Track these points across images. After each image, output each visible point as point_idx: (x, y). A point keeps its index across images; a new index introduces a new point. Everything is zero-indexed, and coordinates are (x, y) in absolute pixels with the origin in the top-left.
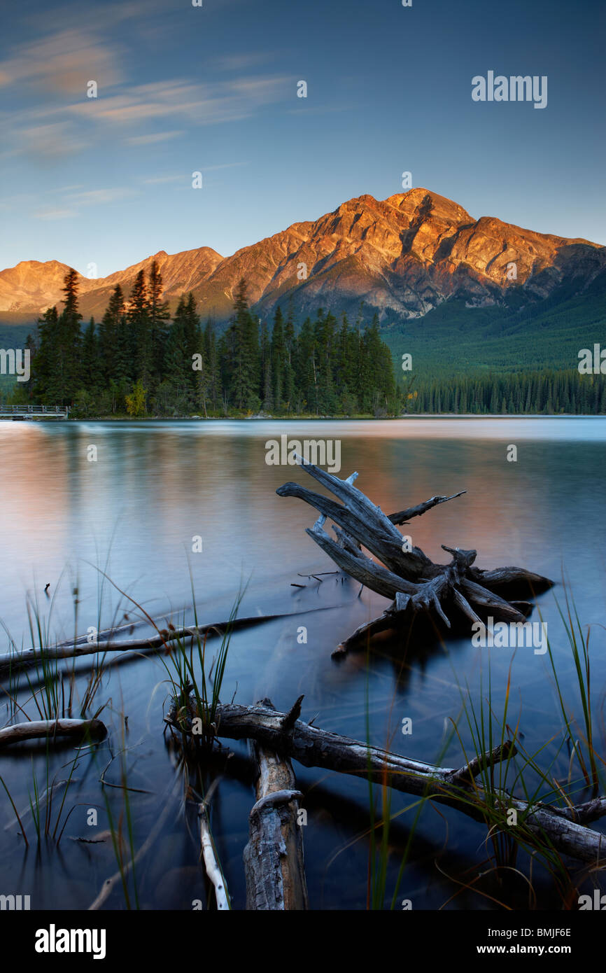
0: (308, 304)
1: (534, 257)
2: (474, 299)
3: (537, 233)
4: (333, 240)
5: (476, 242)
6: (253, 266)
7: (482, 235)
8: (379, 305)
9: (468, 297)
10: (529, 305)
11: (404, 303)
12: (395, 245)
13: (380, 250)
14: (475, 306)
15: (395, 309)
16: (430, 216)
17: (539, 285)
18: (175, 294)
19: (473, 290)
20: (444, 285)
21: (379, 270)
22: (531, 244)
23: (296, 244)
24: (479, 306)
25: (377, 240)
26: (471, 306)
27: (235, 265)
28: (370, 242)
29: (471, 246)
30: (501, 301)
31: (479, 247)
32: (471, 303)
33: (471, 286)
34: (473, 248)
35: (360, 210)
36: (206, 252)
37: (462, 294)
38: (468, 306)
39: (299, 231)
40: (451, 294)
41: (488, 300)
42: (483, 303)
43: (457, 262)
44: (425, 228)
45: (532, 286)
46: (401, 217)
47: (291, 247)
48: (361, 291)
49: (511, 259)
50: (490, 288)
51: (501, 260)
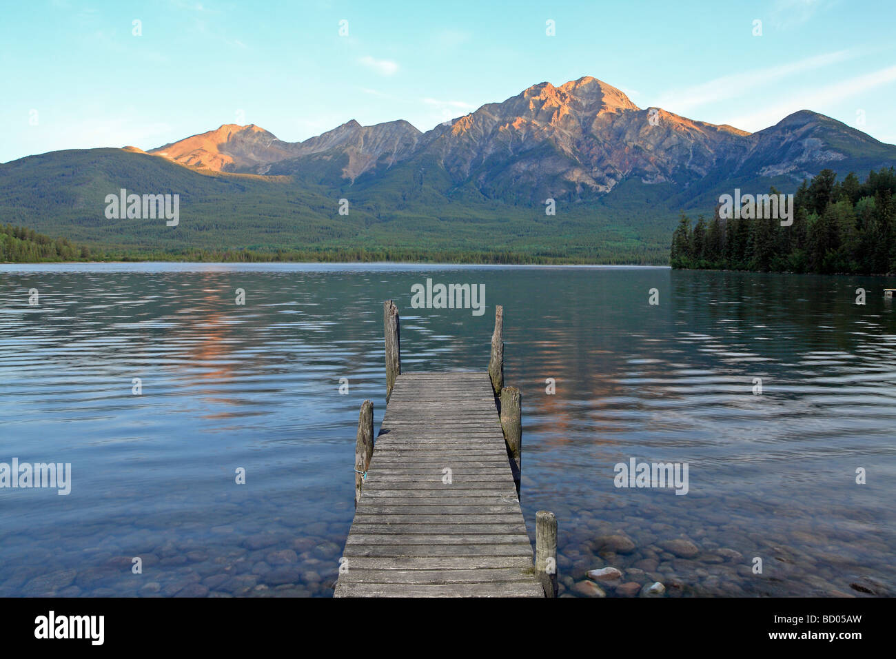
0: (518, 178)
1: (692, 142)
2: (648, 176)
3: (692, 121)
6: (458, 142)
8: (575, 179)
9: (643, 175)
10: (693, 182)
11: (595, 179)
12: (576, 128)
14: (650, 182)
15: (588, 183)
17: (699, 165)
19: (646, 169)
20: (621, 163)
21: (570, 151)
23: (489, 124)
24: (654, 182)
26: (647, 182)
28: (557, 125)
29: (641, 131)
30: (669, 178)
31: (648, 133)
32: (646, 180)
33: (645, 165)
34: (643, 133)
35: (542, 96)
36: (404, 125)
37: (638, 172)
38: (644, 181)
39: (490, 111)
40: (627, 171)
41: (659, 177)
42: (656, 179)
43: (631, 144)
45: (693, 166)
46: (575, 103)
47: (486, 126)
48: (561, 169)
49: (675, 144)
50: (659, 166)
51: (666, 144)
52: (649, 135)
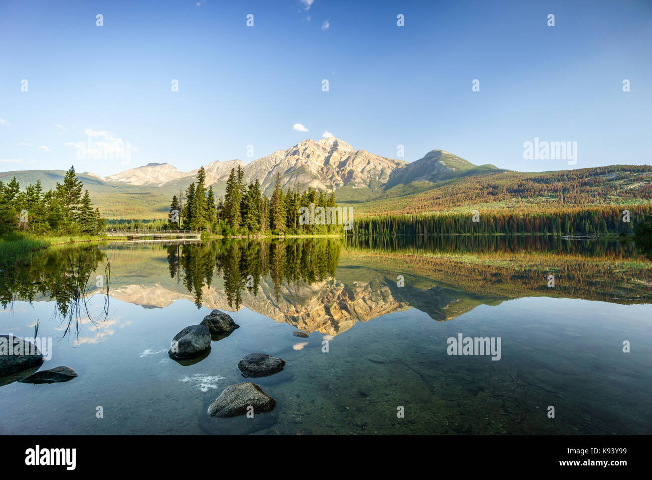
1: (381, 167)
2: (356, 185)
4: (295, 158)
5: (357, 160)
7: (359, 158)
8: (315, 186)
9: (353, 184)
11: (327, 186)
12: (322, 161)
13: (316, 163)
14: (357, 187)
15: (322, 188)
16: (337, 149)
17: (383, 178)
18: (223, 180)
19: (356, 181)
20: (343, 178)
21: (316, 172)
22: (380, 162)
23: (279, 160)
24: (359, 188)
25: (314, 158)
26: (355, 188)
27: (251, 168)
28: (311, 159)
30: (367, 185)
33: (355, 179)
34: (355, 163)
35: (307, 146)
38: (354, 187)
39: (280, 154)
41: (362, 185)
42: (360, 186)
43: (349, 169)
44: (335, 154)
46: (324, 149)
47: (276, 161)
48: (307, 181)
49: (372, 168)
50: (363, 180)
51: (368, 168)
52: (359, 163)
